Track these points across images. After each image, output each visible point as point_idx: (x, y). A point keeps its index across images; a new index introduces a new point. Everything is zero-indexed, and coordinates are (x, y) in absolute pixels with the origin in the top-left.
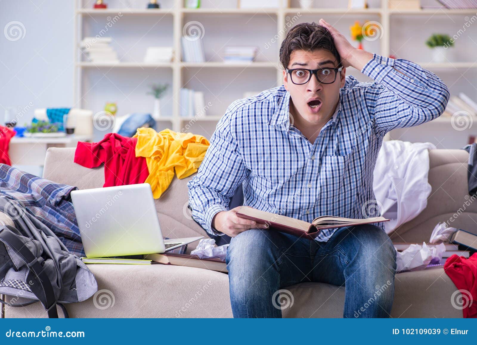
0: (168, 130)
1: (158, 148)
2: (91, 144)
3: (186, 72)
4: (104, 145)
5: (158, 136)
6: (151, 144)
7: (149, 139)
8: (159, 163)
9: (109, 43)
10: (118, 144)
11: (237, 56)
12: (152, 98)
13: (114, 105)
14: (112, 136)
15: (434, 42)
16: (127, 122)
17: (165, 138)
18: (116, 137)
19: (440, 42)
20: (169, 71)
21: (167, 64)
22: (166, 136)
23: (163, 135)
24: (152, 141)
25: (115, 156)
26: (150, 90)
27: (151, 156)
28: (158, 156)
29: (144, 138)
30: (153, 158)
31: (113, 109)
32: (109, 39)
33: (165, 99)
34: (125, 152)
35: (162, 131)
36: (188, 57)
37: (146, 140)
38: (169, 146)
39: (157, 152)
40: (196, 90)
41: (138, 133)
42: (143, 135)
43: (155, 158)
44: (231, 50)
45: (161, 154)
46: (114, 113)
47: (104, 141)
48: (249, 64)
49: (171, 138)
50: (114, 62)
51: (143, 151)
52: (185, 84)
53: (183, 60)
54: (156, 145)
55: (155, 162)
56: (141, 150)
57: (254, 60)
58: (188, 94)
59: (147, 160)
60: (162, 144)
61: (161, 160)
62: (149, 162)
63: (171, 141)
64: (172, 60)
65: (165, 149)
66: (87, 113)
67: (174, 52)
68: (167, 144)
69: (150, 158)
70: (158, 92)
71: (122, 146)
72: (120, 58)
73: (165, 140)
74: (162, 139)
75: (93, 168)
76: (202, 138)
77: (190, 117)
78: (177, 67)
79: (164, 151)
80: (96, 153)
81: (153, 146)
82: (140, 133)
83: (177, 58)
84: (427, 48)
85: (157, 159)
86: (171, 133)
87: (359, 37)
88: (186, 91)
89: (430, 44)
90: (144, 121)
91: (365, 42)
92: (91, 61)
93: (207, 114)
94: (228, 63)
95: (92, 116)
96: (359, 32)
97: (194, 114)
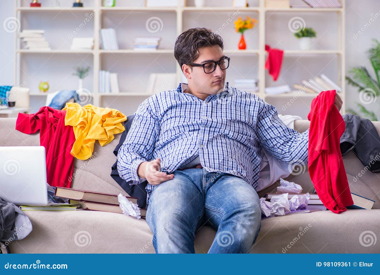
0: (90, 105)
1: (83, 120)
2: (29, 115)
3: (103, 57)
4: (40, 116)
5: (83, 109)
6: (78, 116)
7: (76, 112)
8: (83, 131)
9: (42, 34)
10: (50, 115)
11: (144, 45)
12: (77, 78)
13: (47, 83)
14: (45, 109)
15: (301, 34)
16: (57, 96)
17: (88, 112)
18: (50, 110)
19: (305, 34)
20: (91, 56)
21: (90, 51)
22: (89, 110)
23: (86, 109)
24: (78, 114)
25: (48, 125)
26: (75, 72)
27: (77, 126)
28: (83, 125)
29: (72, 110)
30: (79, 127)
31: (45, 87)
32: (42, 31)
33: (87, 79)
34: (56, 121)
35: (85, 106)
36: (105, 46)
37: (73, 112)
38: (92, 118)
39: (82, 123)
40: (111, 72)
41: (67, 106)
42: (71, 108)
43: (81, 127)
44: (139, 40)
45: (85, 124)
46: (46, 90)
47: (40, 113)
48: (154, 51)
49: (92, 111)
50: (47, 50)
51: (71, 121)
52: (103, 67)
53: (101, 48)
54: (81, 117)
55: (80, 130)
56: (69, 120)
57: (157, 47)
58: (106, 74)
59: (74, 128)
60: (86, 116)
61: (85, 129)
62: (75, 130)
63: (93, 114)
64: (93, 48)
65: (89, 120)
66: (25, 90)
67: (94, 42)
68: (90, 116)
69: (76, 127)
70: (82, 73)
71: (54, 117)
72: (51, 46)
73: (89, 113)
74: (87, 112)
75: (30, 134)
76: (117, 112)
77: (107, 93)
78: (97, 53)
79: (88, 122)
80: (33, 122)
81: (79, 117)
82: (68, 107)
83: (97, 46)
84: (296, 39)
85: (82, 128)
86: (93, 107)
87: (241, 30)
88: (104, 72)
89: (298, 35)
90: (70, 96)
91: (246, 33)
92: (28, 48)
93: (120, 91)
94: (137, 50)
95: (29, 92)
96: (241, 26)
97: (110, 91)
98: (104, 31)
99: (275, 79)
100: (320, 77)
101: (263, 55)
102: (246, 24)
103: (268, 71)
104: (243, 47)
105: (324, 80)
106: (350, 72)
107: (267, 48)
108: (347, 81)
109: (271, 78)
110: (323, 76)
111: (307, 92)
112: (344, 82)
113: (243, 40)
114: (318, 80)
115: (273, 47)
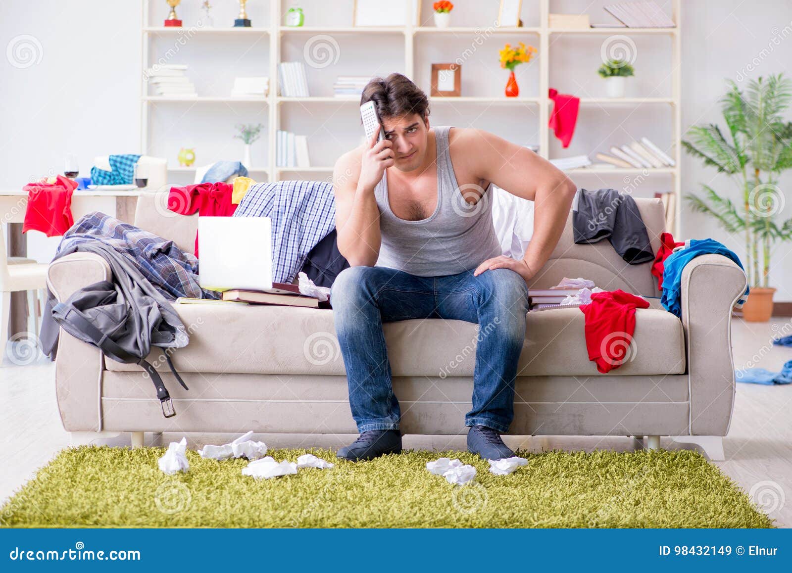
3: (284, 108)
9: (184, 70)
11: (351, 88)
12: (242, 142)
13: (191, 151)
15: (608, 72)
16: (212, 171)
19: (616, 71)
20: (264, 106)
21: (262, 98)
26: (239, 133)
31: (190, 157)
36: (288, 90)
40: (297, 133)
44: (343, 81)
46: (190, 163)
50: (193, 97)
52: (283, 125)
53: (280, 93)
56: (237, 196)
58: (287, 137)
64: (267, 94)
67: (268, 83)
70: (249, 135)
72: (198, 91)
77: (291, 168)
78: (273, 102)
83: (274, 91)
84: (600, 78)
87: (510, 64)
88: (285, 133)
89: (604, 73)
90: (233, 171)
91: (519, 70)
92: (162, 94)
93: (312, 164)
94: (339, 98)
95: (166, 166)
96: (510, 57)
97: (296, 164)
98: (284, 65)
99: (566, 146)
100: (640, 142)
101: (546, 105)
102: (518, 54)
103: (553, 131)
104: (513, 92)
105: (646, 148)
106: (690, 133)
107: (553, 94)
108: (685, 149)
109: (559, 143)
110: (645, 140)
111: (618, 167)
112: (679, 149)
113: (512, 81)
114: (636, 146)
115: (562, 92)
